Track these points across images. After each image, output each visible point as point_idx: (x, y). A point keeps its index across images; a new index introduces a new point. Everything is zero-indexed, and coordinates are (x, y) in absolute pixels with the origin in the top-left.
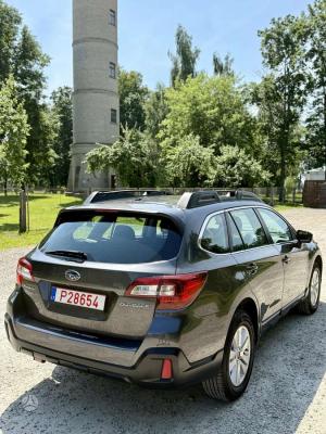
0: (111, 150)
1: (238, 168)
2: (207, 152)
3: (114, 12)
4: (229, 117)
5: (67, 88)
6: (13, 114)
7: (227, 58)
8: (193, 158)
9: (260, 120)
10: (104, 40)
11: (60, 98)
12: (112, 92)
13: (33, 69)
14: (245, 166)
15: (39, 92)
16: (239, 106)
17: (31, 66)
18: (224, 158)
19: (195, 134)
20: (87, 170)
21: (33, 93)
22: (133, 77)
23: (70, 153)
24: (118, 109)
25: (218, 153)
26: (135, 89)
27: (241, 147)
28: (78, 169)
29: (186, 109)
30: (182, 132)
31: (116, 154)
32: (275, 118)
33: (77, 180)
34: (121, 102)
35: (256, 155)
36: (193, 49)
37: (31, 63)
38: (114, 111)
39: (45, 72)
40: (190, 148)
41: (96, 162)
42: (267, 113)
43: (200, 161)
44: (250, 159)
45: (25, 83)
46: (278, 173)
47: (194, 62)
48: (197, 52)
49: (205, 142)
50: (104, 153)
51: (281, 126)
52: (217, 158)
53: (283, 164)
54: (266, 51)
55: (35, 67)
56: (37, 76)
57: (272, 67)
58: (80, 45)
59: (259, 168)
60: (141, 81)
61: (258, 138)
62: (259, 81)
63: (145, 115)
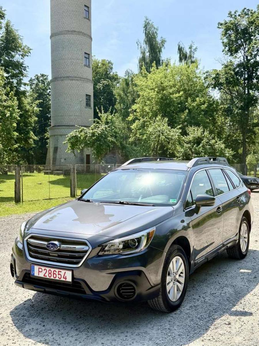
0: (89, 131)
1: (203, 146)
2: (175, 133)
3: (88, 8)
4: (194, 101)
5: (43, 75)
6: (5, 101)
7: (190, 48)
8: (162, 137)
9: (222, 103)
10: (79, 33)
11: (37, 85)
12: (87, 80)
13: (15, 59)
14: (210, 145)
15: (21, 80)
16: (202, 91)
17: (13, 57)
18: (190, 137)
19: (163, 116)
20: (68, 150)
21: (15, 81)
22: (103, 64)
23: (47, 135)
24: (92, 94)
25: (184, 133)
26: (107, 76)
27: (205, 127)
28: (56, 149)
29: (153, 94)
30: (150, 114)
31: (93, 134)
32: (236, 101)
33: (55, 159)
34: (94, 88)
35: (219, 135)
36: (159, 39)
37: (13, 53)
38: (88, 96)
39: (26, 61)
40: (159, 129)
41: (75, 142)
42: (229, 97)
43: (169, 140)
44: (213, 138)
45: (8, 72)
46: (240, 151)
47: (160, 51)
48: (163, 42)
49: (172, 124)
50: (83, 133)
51: (241, 108)
52: (184, 138)
53: (244, 143)
54: (226, 41)
55: (17, 58)
56: (18, 66)
57: (232, 55)
58: (57, 37)
59: (223, 146)
60: (111, 68)
61: (220, 120)
62: (220, 68)
63: (116, 99)
